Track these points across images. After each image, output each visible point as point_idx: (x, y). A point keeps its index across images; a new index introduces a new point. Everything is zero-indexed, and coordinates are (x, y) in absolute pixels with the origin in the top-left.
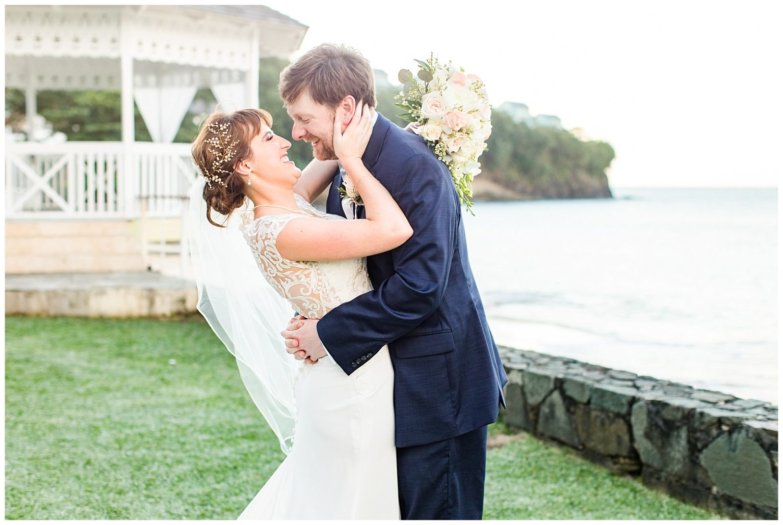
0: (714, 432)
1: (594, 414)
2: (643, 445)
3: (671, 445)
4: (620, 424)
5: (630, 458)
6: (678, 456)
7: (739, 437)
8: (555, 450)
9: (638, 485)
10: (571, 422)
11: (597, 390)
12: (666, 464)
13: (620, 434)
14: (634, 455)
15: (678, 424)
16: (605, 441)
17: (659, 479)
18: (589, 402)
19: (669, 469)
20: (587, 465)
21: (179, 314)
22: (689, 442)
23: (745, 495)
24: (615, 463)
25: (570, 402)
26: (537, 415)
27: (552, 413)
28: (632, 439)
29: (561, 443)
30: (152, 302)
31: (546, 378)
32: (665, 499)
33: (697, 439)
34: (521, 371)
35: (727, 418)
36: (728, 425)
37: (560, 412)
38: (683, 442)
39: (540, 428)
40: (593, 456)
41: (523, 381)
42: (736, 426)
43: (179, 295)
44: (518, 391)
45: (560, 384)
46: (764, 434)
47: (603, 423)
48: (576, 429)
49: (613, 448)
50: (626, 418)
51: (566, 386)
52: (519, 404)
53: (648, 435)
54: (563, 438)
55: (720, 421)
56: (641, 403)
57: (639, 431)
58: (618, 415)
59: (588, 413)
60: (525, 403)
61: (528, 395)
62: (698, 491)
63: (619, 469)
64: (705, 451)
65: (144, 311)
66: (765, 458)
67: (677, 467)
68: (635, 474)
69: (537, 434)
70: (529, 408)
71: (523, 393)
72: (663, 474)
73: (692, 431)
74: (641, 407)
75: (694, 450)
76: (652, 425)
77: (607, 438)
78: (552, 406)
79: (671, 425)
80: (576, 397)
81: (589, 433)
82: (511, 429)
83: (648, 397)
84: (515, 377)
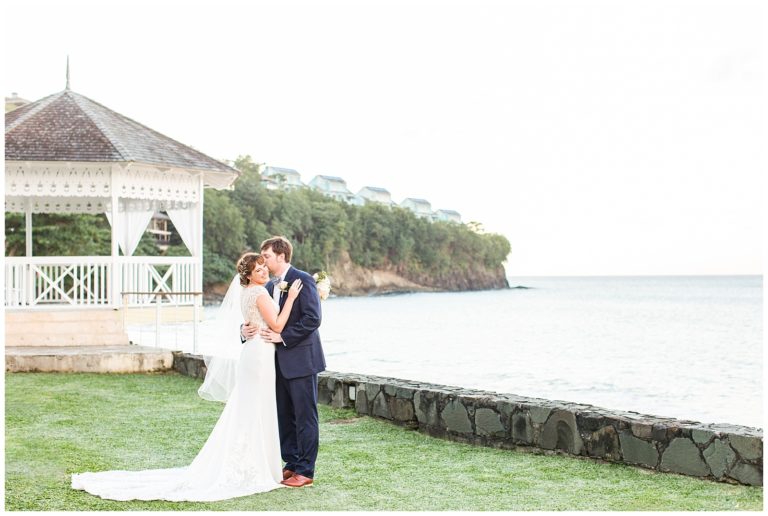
0: (447, 402)
1: (398, 400)
2: (419, 413)
3: (430, 411)
4: (409, 405)
5: (414, 421)
6: (433, 415)
7: (456, 402)
8: (381, 422)
9: (417, 433)
10: (388, 407)
11: (398, 389)
12: (428, 421)
13: (409, 409)
14: (415, 419)
15: (433, 400)
16: (403, 414)
17: (425, 428)
18: (396, 396)
19: (429, 423)
20: (395, 427)
21: (159, 370)
22: (437, 408)
23: (459, 430)
24: (407, 425)
25: (387, 396)
26: (372, 406)
27: (379, 403)
28: (414, 411)
29: (384, 418)
30: (141, 363)
31: (377, 386)
32: (428, 437)
33: (440, 406)
34: (364, 383)
35: (451, 394)
36: (451, 398)
37: (383, 403)
38: (435, 408)
39: (374, 412)
40: (397, 422)
41: (366, 388)
42: (455, 398)
43: (160, 357)
44: (364, 395)
45: (383, 388)
46: (465, 400)
47: (402, 405)
48: (390, 410)
49: (406, 417)
50: (411, 401)
51: (386, 389)
52: (365, 402)
53: (421, 408)
54: (384, 416)
55: (449, 396)
56: (418, 393)
57: (417, 407)
58: (408, 400)
59: (395, 401)
60: (367, 400)
61: (368, 396)
62: (441, 431)
63: (409, 427)
64: (443, 411)
65: (136, 369)
66: (465, 410)
67: (432, 421)
68: (416, 429)
69: (373, 416)
70: (368, 403)
71: (366, 395)
72: (427, 426)
73: (438, 403)
74: (418, 395)
75: (439, 411)
76: (422, 402)
77: (404, 412)
78: (379, 400)
79: (430, 401)
80: (390, 394)
81: (396, 411)
82: (360, 415)
83: (421, 389)
84: (362, 387)
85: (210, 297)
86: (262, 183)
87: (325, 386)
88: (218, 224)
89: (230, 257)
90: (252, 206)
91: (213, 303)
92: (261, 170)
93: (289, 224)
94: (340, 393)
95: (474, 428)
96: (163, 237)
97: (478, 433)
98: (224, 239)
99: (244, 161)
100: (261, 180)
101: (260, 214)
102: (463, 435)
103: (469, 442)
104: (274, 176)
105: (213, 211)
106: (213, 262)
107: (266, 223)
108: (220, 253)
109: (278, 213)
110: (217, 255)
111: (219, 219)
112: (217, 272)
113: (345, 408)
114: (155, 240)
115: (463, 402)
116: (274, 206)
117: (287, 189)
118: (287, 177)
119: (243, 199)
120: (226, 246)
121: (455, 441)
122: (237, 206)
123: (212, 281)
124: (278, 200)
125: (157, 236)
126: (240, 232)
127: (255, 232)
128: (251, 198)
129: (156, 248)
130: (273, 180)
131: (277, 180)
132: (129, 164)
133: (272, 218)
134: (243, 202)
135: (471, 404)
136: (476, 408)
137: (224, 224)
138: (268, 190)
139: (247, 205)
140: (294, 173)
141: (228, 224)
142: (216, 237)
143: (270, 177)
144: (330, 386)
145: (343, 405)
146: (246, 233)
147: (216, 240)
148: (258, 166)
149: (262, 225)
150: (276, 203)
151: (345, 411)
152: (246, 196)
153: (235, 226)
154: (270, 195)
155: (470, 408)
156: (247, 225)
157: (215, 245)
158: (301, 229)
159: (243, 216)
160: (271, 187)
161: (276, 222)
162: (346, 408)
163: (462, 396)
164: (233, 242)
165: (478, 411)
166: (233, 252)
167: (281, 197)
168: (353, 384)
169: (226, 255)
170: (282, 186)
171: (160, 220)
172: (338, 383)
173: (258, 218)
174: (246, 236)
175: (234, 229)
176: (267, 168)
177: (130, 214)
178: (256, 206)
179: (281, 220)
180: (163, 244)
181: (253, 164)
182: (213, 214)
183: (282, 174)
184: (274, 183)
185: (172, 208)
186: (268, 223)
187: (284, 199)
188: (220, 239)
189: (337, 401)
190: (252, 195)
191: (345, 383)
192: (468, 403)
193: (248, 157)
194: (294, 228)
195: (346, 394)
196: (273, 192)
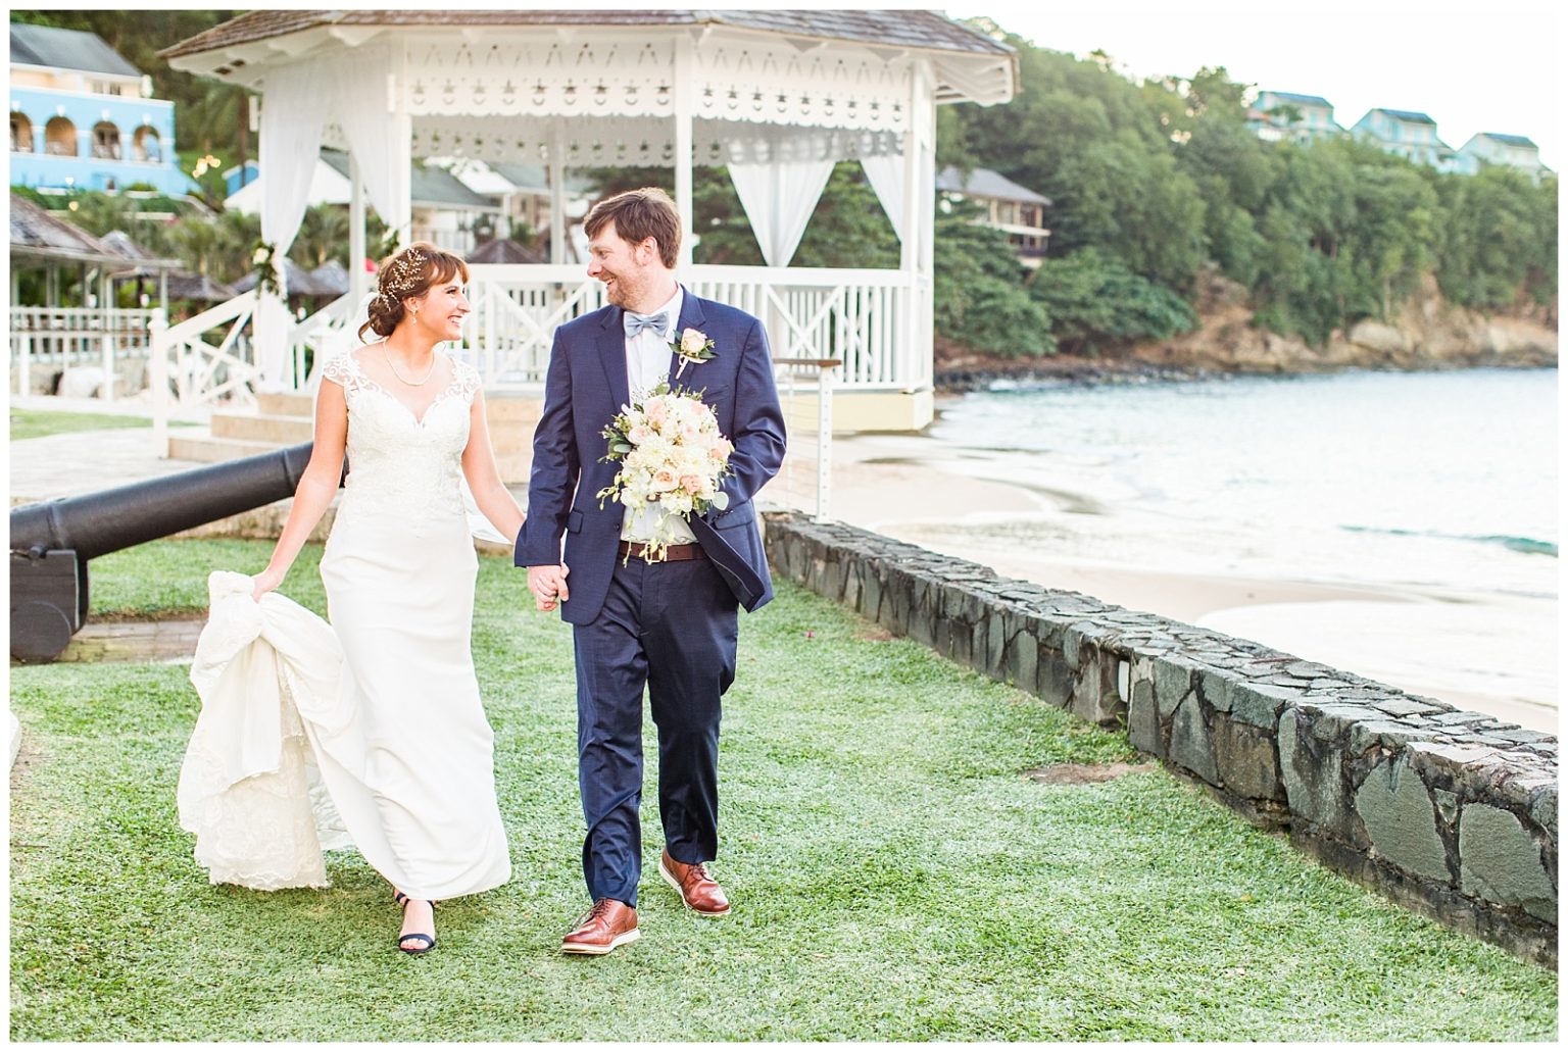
0: (1374, 759)
1: (1237, 728)
2: (1292, 780)
3: (1322, 781)
4: (1264, 749)
5: (1278, 802)
6: (1331, 798)
7: (1401, 767)
8: (1188, 789)
9: (1281, 843)
10: (1209, 743)
11: (1241, 691)
12: (1316, 812)
13: (1265, 763)
14: (1282, 796)
15: (1332, 746)
16: (1247, 774)
17: (1308, 835)
18: (1230, 713)
19: (1320, 820)
22: (1343, 775)
23: (1408, 863)
24: (1259, 811)
25: (1208, 710)
26: (1169, 731)
27: (1187, 727)
28: (1279, 772)
29: (1198, 779)
31: (1182, 669)
32: (1314, 864)
33: (1352, 771)
34: (1151, 658)
35: (1388, 736)
36: (1389, 749)
37: (1197, 727)
38: (1336, 775)
39: (1174, 752)
40: (1234, 799)
41: (1154, 676)
42: (1399, 750)
44: (1149, 692)
45: (1198, 679)
46: (1428, 762)
47: (1245, 745)
48: (1215, 755)
49: (1255, 786)
50: (1272, 735)
51: (1206, 685)
52: (1151, 715)
53: (1296, 765)
54: (1199, 771)
55: (1380, 741)
56: (1290, 712)
57: (1286, 760)
58: (1264, 732)
59: (1229, 727)
60: (1157, 712)
61: (1160, 699)
62: (1354, 854)
63: (1264, 819)
64: (1360, 789)
66: (1428, 800)
67: (1329, 816)
68: (1287, 828)
69: (1169, 764)
70: (1161, 721)
71: (1155, 696)
72: (1313, 827)
73: (1347, 758)
74: (1289, 718)
75: (1349, 788)
76: (1302, 748)
77: (1249, 770)
78: (1187, 716)
79: (1323, 747)
80: (1216, 702)
81: (1230, 763)
82: (1137, 756)
83: (1301, 701)
84: (1144, 670)
85: (1126, 367)
86: (1250, 126)
87: (1059, 651)
88: (1147, 214)
89: (1171, 284)
90: (1224, 175)
91: (1131, 379)
92: (1249, 96)
93: (1304, 215)
94: (1093, 676)
95: (1453, 866)
96: (1032, 240)
97: (1467, 890)
98: (1159, 246)
99: (1212, 78)
100: (1246, 120)
101: (1240, 191)
102: (1418, 885)
103: (1437, 913)
104: (1276, 112)
105: (1138, 185)
106: (1134, 293)
107: (1253, 212)
108: (1151, 276)
109: (1281, 191)
110: (1144, 280)
111: (1151, 203)
112: (1142, 315)
113: (1103, 724)
114: (1015, 247)
115: (1421, 771)
116: (1273, 175)
117: (1303, 139)
118: (1305, 113)
119: (1205, 159)
120: (1165, 260)
121: (1395, 898)
122: (1191, 175)
123: (1130, 335)
124: (1282, 163)
125: (1018, 239)
126: (1195, 230)
127: (1230, 233)
128: (1224, 159)
129: (1014, 263)
130: (1273, 119)
131: (1282, 120)
132: (708, 30)
133: (1267, 200)
134: (1205, 166)
135: (1447, 783)
136: (1462, 799)
137: (1159, 213)
138: (1261, 142)
139: (1213, 174)
140: (1322, 104)
141: (1167, 214)
142: (1144, 240)
143: (1269, 113)
144: (1071, 656)
145: (1099, 714)
146: (1207, 231)
147: (1144, 248)
148: (1242, 88)
149: (1245, 216)
150: (1275, 168)
151: (1104, 733)
152: (1212, 156)
153: (1183, 218)
154: (1264, 152)
155: (1445, 798)
156: (1211, 216)
157: (1140, 259)
158: (1329, 226)
159: (1203, 197)
160: (1268, 134)
161: (1275, 212)
162: (1110, 725)
163: (1420, 747)
164: (1180, 251)
165: (1467, 809)
166: (1179, 273)
167: (1287, 156)
168: (1124, 655)
169: (1164, 279)
170: (1293, 132)
171: (1026, 204)
172: (1087, 647)
173: (1237, 202)
174: (1207, 240)
175: (1181, 225)
176: (1261, 94)
177: (783, 168)
178: (1234, 175)
179: (1287, 206)
180: (1031, 254)
181: (1231, 86)
182: (1139, 194)
183: (1295, 106)
184: (1275, 126)
185: (874, 152)
186: (1259, 212)
187: (1295, 161)
188: (1151, 245)
189: (1084, 700)
190: (1226, 152)
191: (1105, 650)
192: (1438, 778)
193: (1221, 70)
194: (1316, 222)
195: (1108, 683)
196: (1273, 145)
